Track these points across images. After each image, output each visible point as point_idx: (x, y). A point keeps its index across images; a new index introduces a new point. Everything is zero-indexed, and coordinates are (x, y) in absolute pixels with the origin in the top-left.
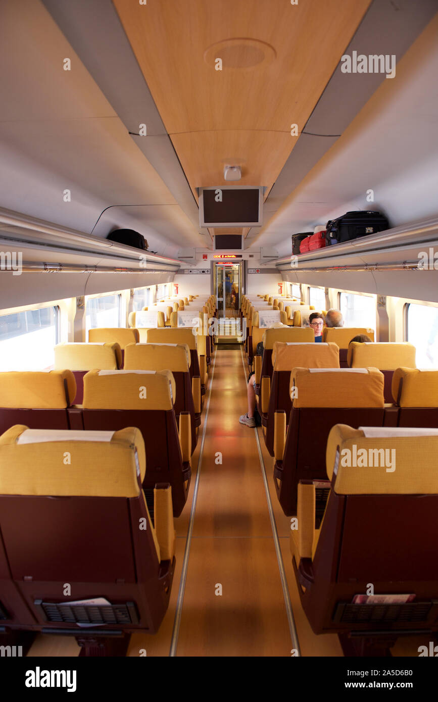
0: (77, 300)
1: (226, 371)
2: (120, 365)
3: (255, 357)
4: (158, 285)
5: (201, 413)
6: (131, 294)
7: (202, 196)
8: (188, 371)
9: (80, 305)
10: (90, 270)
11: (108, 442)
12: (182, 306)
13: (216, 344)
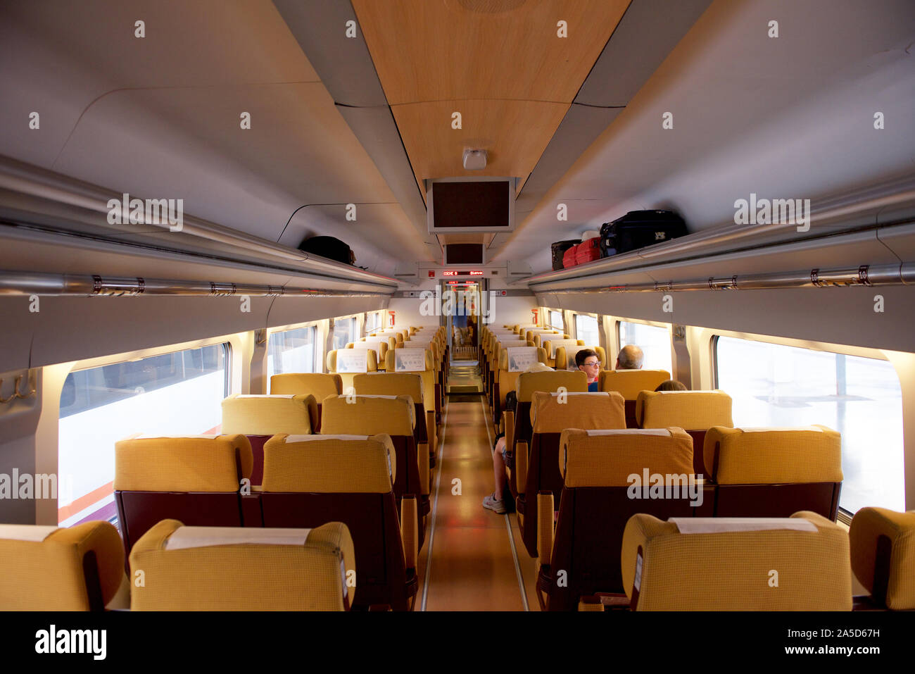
0: (256, 334)
1: (461, 432)
2: (315, 428)
3: (504, 413)
4: (368, 313)
5: (429, 495)
6: (330, 326)
7: (431, 192)
8: (412, 434)
9: (260, 341)
10: (275, 292)
11: (300, 546)
12: (400, 341)
13: (447, 394)
